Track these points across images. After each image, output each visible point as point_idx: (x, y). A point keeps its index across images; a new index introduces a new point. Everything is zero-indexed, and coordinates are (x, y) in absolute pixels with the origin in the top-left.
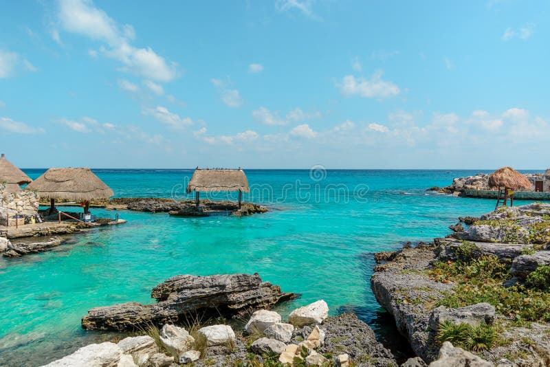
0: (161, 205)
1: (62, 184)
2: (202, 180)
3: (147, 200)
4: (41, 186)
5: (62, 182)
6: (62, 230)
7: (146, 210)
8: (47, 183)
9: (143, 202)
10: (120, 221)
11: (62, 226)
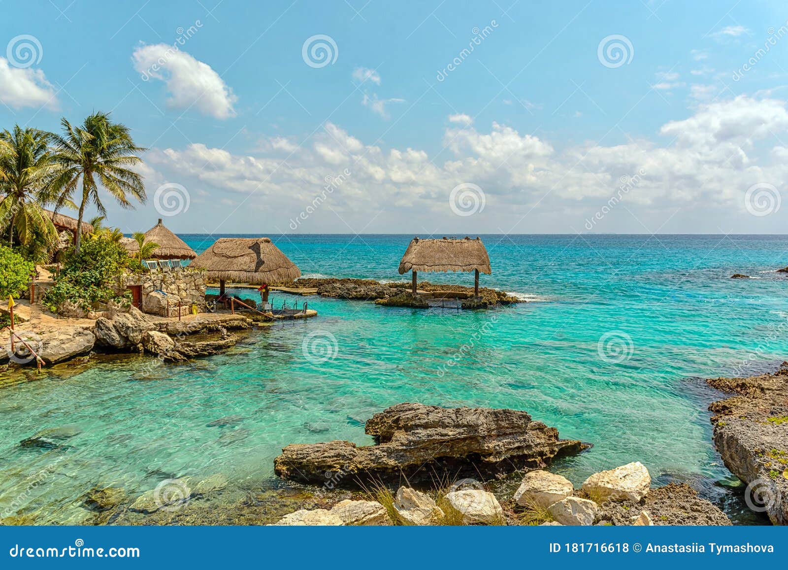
0: (362, 290)
1: (235, 260)
2: (421, 255)
3: (343, 282)
4: (209, 262)
5: (235, 257)
6: (236, 323)
7: (342, 297)
8: (216, 259)
9: (338, 285)
10: (310, 311)
11: (234, 317)
